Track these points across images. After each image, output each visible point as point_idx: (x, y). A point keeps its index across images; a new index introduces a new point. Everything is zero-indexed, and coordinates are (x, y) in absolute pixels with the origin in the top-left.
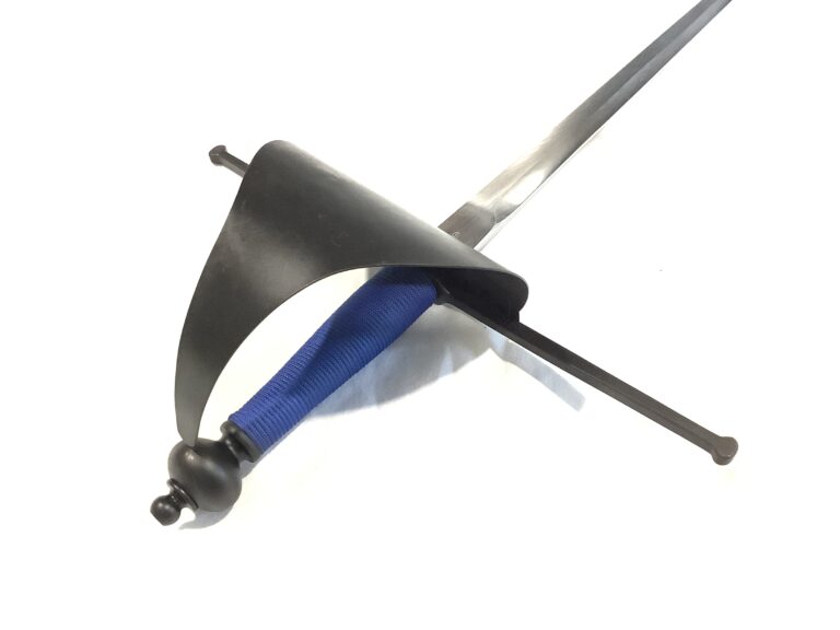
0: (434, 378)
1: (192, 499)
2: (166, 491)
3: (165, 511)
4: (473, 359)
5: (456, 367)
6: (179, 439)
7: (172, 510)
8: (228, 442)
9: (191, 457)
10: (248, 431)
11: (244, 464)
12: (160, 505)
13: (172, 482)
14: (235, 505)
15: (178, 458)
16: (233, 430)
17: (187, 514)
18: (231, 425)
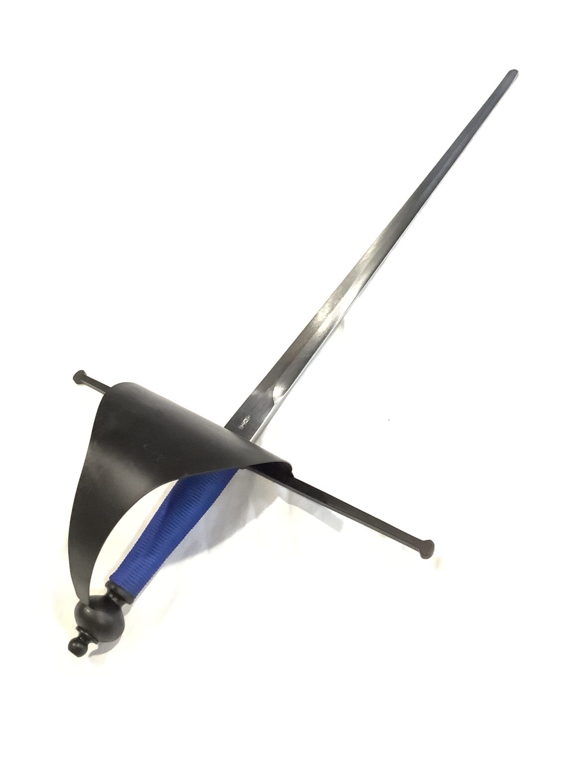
0: (244, 524)
1: (94, 638)
2: (76, 634)
3: (77, 647)
4: (268, 506)
5: (258, 514)
6: (78, 600)
7: (82, 646)
8: (111, 596)
9: (88, 611)
10: (123, 586)
11: (124, 607)
12: (74, 644)
13: (79, 628)
14: (123, 634)
15: (80, 612)
16: (113, 587)
17: (92, 647)
18: (112, 583)
